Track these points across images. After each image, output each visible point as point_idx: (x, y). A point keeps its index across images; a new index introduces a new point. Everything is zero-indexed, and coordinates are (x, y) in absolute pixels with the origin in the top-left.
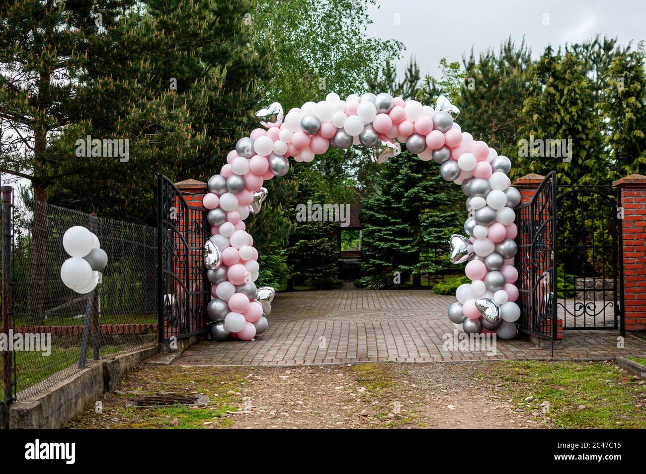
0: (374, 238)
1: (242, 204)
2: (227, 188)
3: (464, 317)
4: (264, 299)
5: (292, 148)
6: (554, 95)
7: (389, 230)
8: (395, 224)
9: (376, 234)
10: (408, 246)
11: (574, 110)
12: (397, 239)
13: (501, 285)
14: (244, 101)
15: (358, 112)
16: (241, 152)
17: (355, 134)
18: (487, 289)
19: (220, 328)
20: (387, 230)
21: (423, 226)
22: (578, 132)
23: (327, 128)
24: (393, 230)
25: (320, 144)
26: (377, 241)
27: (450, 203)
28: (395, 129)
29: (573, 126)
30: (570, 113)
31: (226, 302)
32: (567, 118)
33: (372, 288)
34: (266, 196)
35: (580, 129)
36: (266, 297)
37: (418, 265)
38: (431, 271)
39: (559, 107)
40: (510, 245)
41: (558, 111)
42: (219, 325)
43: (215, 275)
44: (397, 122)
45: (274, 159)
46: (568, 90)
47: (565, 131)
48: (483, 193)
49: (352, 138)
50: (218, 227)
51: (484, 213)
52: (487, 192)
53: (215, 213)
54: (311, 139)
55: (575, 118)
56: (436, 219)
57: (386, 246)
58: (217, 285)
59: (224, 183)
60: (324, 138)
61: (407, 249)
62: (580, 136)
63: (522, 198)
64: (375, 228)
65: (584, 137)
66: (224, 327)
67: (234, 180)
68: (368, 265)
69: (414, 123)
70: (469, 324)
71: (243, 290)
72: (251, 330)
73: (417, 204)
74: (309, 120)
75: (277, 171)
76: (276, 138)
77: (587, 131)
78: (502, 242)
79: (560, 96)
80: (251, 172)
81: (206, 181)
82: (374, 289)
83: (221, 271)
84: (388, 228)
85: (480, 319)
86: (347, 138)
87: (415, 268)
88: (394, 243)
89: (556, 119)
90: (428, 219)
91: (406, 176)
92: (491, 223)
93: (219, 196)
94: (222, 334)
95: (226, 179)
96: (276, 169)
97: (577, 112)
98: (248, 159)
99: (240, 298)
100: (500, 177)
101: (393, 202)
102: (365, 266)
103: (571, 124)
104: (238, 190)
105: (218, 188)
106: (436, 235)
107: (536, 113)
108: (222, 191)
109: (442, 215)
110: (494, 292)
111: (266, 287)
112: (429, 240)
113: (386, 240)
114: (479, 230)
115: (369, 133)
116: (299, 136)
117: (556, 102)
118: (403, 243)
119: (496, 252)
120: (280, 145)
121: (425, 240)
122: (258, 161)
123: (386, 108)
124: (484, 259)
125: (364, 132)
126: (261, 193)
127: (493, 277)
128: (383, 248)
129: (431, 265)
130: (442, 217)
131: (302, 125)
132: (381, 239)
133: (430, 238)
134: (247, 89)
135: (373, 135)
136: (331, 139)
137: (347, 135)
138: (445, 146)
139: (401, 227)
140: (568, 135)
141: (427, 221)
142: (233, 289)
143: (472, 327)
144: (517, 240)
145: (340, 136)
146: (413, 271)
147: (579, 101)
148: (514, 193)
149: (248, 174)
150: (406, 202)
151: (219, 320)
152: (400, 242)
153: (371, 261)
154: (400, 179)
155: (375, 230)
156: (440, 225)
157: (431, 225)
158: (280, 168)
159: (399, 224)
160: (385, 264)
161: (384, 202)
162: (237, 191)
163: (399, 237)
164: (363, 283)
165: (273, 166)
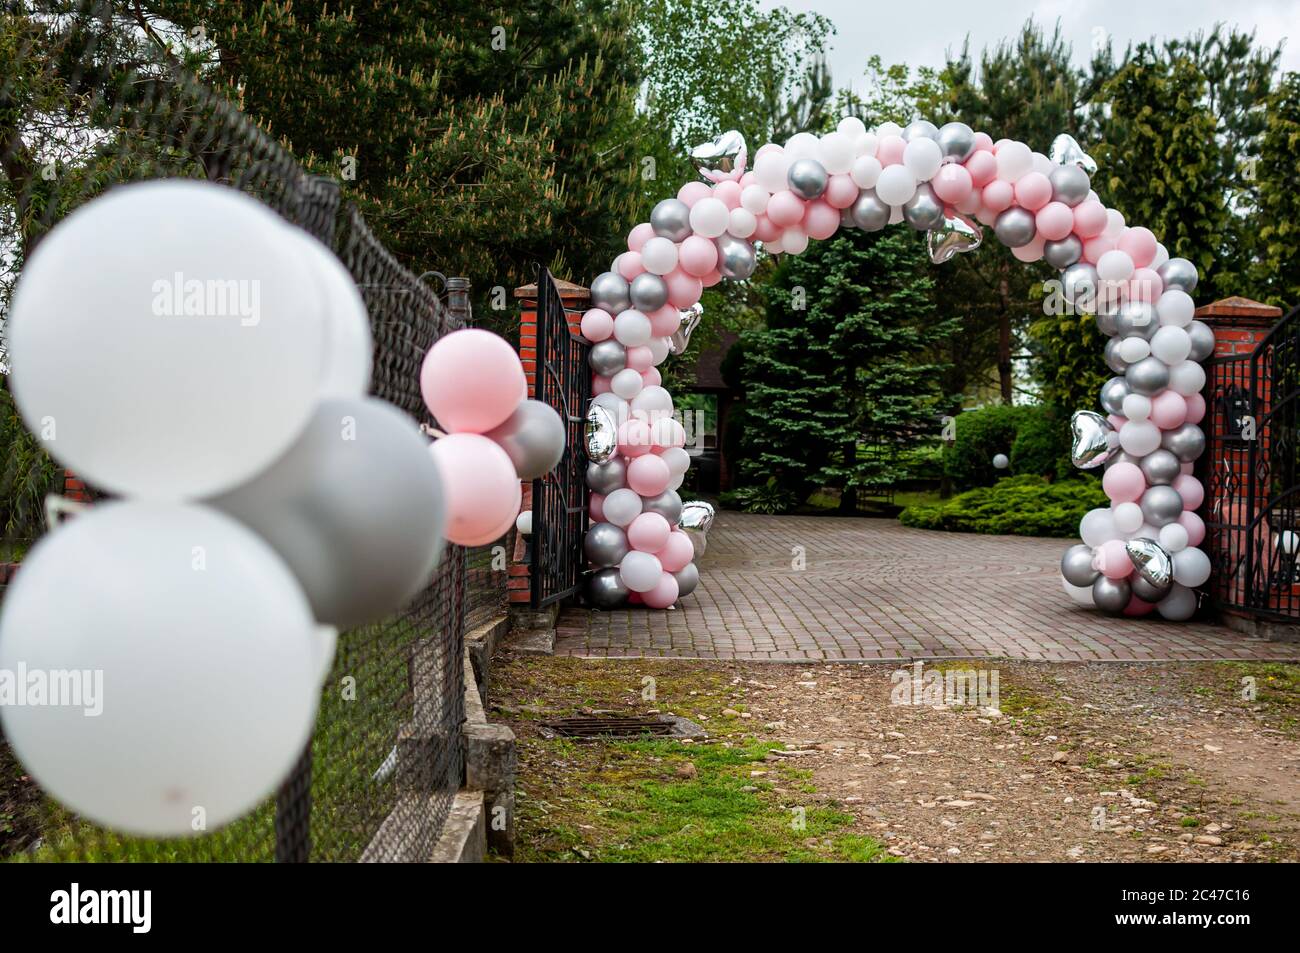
0: (770, 412)
1: (657, 333)
2: (629, 300)
3: (1095, 574)
4: (692, 527)
5: (765, 225)
6: (1151, 141)
7: (802, 396)
8: (813, 384)
9: (776, 403)
10: (841, 430)
11: (1190, 171)
12: (818, 414)
13: (1173, 514)
14: (600, 124)
15: (905, 159)
16: (658, 229)
17: (896, 203)
18: (1147, 521)
19: (609, 582)
20: (797, 396)
21: (872, 390)
22: (1197, 216)
23: (840, 187)
24: (810, 397)
25: (824, 220)
26: (776, 416)
27: (922, 346)
28: (975, 196)
29: (1188, 204)
30: (1183, 178)
31: (624, 530)
32: (1178, 187)
33: (760, 512)
34: (699, 318)
35: (1203, 210)
36: (696, 524)
37: (859, 468)
38: (886, 480)
39: (1162, 165)
40: (1191, 435)
41: (1160, 175)
42: (606, 576)
43: (602, 475)
44: (981, 183)
45: (728, 245)
46: (1181, 132)
47: (1171, 212)
48: (1146, 332)
49: (888, 210)
50: (609, 378)
51: (1144, 370)
52: (1154, 328)
53: (605, 351)
54: (807, 209)
55: (1194, 189)
56: (898, 377)
57: (796, 428)
58: (604, 495)
59: (625, 289)
60: (832, 207)
61: (838, 436)
62: (1201, 223)
63: (1217, 344)
64: (773, 391)
65: (1209, 226)
66: (619, 581)
67: (646, 285)
68: (757, 465)
69: (1013, 185)
70: (1106, 588)
71: (656, 507)
72: (669, 587)
73: (860, 345)
74: (803, 170)
75: (732, 270)
76: (733, 202)
77: (1215, 216)
78: (1178, 429)
79: (1164, 142)
80: (680, 268)
81: (588, 284)
82: (765, 513)
83: (615, 468)
84: (800, 392)
85: (1128, 580)
86: (878, 209)
87: (853, 473)
88: (813, 423)
89: (1156, 189)
90: (881, 376)
91: (839, 289)
92: (1160, 390)
93: (614, 316)
94: (614, 594)
95: (629, 281)
96: (731, 266)
97: (1197, 176)
98: (675, 242)
99: (652, 523)
100: (1180, 301)
101: (810, 341)
102: (750, 465)
103: (1185, 199)
104: (652, 305)
105: (612, 299)
106: (897, 409)
107: (1114, 175)
108: (620, 305)
109: (908, 369)
110: (1159, 527)
111: (696, 503)
112: (883, 419)
113: (796, 417)
114: (1135, 403)
115: (925, 202)
116: (785, 201)
117: (1156, 154)
118: (830, 424)
119: (1163, 448)
120: (743, 218)
121: (875, 419)
122: (696, 248)
123: (961, 152)
124: (1140, 461)
125: (914, 200)
126: (689, 313)
127: (1159, 497)
128: (790, 432)
129: (886, 470)
130: (908, 374)
131: (792, 179)
132: (786, 414)
133: (885, 415)
134: (608, 99)
135: (933, 206)
136: (847, 210)
137: (880, 202)
138: (1074, 234)
139: (828, 390)
140: (1179, 220)
141: (880, 381)
142: (638, 504)
143: (1111, 593)
144: (1204, 425)
145: (866, 204)
146: (849, 479)
147: (1202, 155)
148: (1203, 333)
149: (674, 273)
150: (836, 342)
151: (608, 566)
152: (822, 420)
153: (764, 456)
154: (825, 295)
155: (775, 394)
156: (904, 389)
157: (889, 389)
158: (739, 263)
159: (820, 384)
160: (792, 464)
161: (793, 339)
162: (649, 308)
163: (821, 410)
164: (743, 500)
165: (725, 259)
